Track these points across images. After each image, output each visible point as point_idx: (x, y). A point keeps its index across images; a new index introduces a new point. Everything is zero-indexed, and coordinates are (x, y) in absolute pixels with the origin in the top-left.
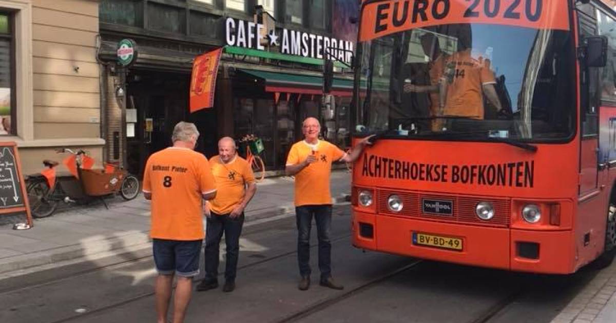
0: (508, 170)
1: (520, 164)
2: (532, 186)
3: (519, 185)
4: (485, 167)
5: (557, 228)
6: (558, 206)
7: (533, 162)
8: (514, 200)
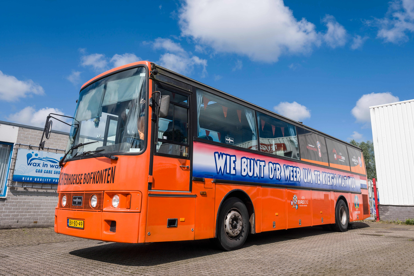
0: (105, 172)
1: (110, 169)
2: (113, 182)
3: (108, 182)
4: (96, 172)
5: (129, 210)
6: (130, 195)
7: (115, 167)
8: (106, 193)
